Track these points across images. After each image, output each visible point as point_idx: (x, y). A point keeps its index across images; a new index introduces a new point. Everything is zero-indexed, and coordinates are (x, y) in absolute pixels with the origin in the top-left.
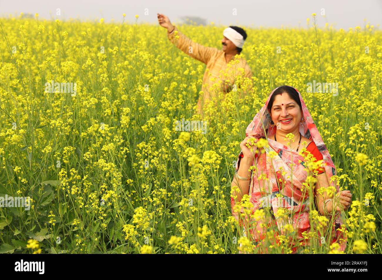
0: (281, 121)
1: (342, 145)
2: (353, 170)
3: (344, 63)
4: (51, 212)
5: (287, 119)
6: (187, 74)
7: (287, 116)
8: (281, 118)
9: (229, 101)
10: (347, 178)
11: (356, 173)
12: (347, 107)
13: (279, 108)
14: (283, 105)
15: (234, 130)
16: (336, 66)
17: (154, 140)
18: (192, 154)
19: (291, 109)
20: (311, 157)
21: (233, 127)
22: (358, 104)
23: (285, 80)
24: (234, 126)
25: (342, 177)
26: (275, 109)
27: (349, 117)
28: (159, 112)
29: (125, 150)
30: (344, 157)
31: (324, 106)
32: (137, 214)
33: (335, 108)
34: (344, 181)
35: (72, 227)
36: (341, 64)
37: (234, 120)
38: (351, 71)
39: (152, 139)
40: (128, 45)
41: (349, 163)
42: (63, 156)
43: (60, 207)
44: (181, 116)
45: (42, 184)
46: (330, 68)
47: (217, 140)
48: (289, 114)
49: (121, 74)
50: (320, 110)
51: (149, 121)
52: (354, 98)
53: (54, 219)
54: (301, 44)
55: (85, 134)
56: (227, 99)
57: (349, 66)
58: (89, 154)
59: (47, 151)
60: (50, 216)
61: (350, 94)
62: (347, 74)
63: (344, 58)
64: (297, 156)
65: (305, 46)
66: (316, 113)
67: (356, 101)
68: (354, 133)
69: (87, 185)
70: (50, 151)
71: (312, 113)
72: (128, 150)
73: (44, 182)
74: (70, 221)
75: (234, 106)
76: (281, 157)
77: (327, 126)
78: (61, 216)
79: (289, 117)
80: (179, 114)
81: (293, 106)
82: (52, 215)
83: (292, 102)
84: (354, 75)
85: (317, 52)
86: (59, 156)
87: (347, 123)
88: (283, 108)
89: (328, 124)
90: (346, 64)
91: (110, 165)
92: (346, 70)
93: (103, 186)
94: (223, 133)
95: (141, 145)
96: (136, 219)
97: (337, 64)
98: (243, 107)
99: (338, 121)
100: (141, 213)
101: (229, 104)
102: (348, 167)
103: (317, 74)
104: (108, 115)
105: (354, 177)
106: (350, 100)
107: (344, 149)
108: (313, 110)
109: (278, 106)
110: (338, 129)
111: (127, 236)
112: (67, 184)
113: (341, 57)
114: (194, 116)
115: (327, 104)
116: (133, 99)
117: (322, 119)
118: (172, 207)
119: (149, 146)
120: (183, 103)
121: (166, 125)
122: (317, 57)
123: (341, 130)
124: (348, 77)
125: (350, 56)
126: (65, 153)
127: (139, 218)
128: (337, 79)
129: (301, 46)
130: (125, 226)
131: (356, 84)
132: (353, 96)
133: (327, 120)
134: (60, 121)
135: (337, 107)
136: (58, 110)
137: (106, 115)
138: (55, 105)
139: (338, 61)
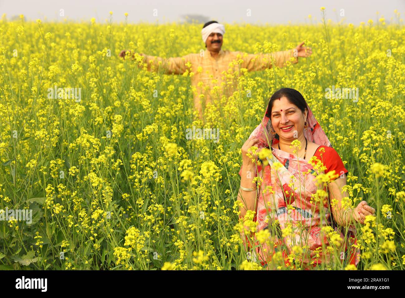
0: (281, 128)
1: (356, 150)
2: (368, 177)
3: (356, 60)
4: (37, 233)
5: (288, 127)
6: (186, 76)
7: (286, 123)
8: (281, 126)
9: (232, 105)
10: (361, 188)
11: (372, 180)
12: (361, 108)
13: (278, 114)
14: (282, 110)
15: (238, 136)
16: (347, 63)
17: (151, 149)
18: (188, 166)
19: (291, 115)
20: (321, 166)
21: (236, 134)
22: (372, 104)
23: (292, 81)
24: (238, 133)
25: (356, 186)
26: (274, 116)
27: (362, 119)
28: (156, 118)
29: (118, 162)
30: (358, 163)
31: (335, 108)
32: (129, 236)
33: (348, 109)
34: (358, 192)
35: (61, 249)
36: (353, 61)
37: (237, 125)
38: (364, 69)
39: (149, 149)
40: (123, 46)
41: (364, 169)
42: (50, 170)
43: (47, 227)
44: (180, 122)
45: (27, 202)
46: (340, 66)
47: (219, 149)
48: (290, 121)
49: (115, 78)
50: (331, 112)
51: (144, 130)
52: (368, 98)
53: (41, 241)
54: (310, 40)
55: (74, 145)
56: (230, 103)
57: (362, 64)
58: (75, 169)
59: (32, 166)
60: (37, 237)
61: (364, 94)
62: (359, 72)
63: (355, 55)
64: (305, 164)
65: (314, 42)
66: (326, 115)
67: (370, 101)
68: (368, 138)
69: (77, 201)
70: (35, 166)
71: (322, 115)
72: (121, 162)
73: (29, 200)
74: (58, 243)
75: (237, 110)
76: (287, 169)
77: (338, 129)
78: (49, 237)
79: (290, 124)
80: (177, 120)
81: (294, 112)
82: (39, 237)
83: (292, 107)
84: (368, 73)
85: (326, 49)
86: (45, 170)
87: (361, 125)
88: (283, 114)
89: (339, 127)
90: (358, 60)
91: (97, 181)
92: (358, 68)
93: (94, 203)
94: (227, 140)
95: (135, 156)
96: (128, 241)
97: (348, 61)
98: (247, 111)
99: (350, 123)
100: (133, 234)
101: (232, 108)
102: (362, 173)
103: (327, 72)
104: (98, 124)
105: (370, 185)
106: (364, 101)
107: (357, 155)
108: (324, 112)
109: (276, 112)
110: (351, 133)
111: (119, 260)
112: (53, 202)
113: (352, 53)
114: (194, 122)
115: (339, 106)
116: (126, 105)
117: (333, 122)
118: (171, 224)
119: (145, 157)
120: (182, 108)
121: (164, 132)
122: (327, 55)
123: (353, 134)
124: (360, 75)
125: (361, 52)
126: (53, 167)
127: (131, 240)
128: (348, 78)
129: (309, 42)
130: (116, 249)
131: (370, 83)
132: (367, 96)
133: (338, 123)
134: (44, 132)
135: (349, 109)
136: (44, 119)
137: (96, 123)
138: (40, 114)
139: (350, 58)
